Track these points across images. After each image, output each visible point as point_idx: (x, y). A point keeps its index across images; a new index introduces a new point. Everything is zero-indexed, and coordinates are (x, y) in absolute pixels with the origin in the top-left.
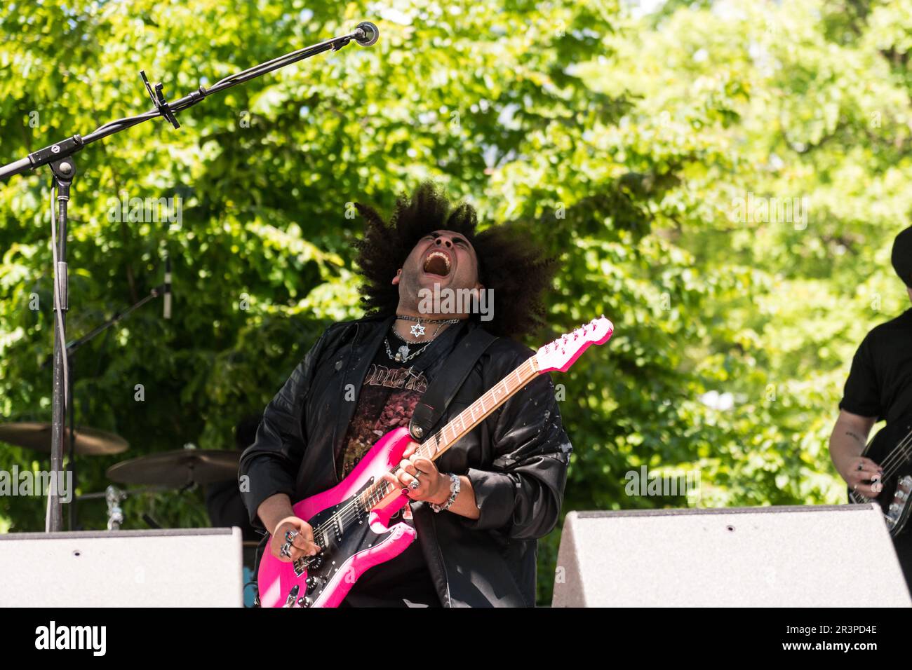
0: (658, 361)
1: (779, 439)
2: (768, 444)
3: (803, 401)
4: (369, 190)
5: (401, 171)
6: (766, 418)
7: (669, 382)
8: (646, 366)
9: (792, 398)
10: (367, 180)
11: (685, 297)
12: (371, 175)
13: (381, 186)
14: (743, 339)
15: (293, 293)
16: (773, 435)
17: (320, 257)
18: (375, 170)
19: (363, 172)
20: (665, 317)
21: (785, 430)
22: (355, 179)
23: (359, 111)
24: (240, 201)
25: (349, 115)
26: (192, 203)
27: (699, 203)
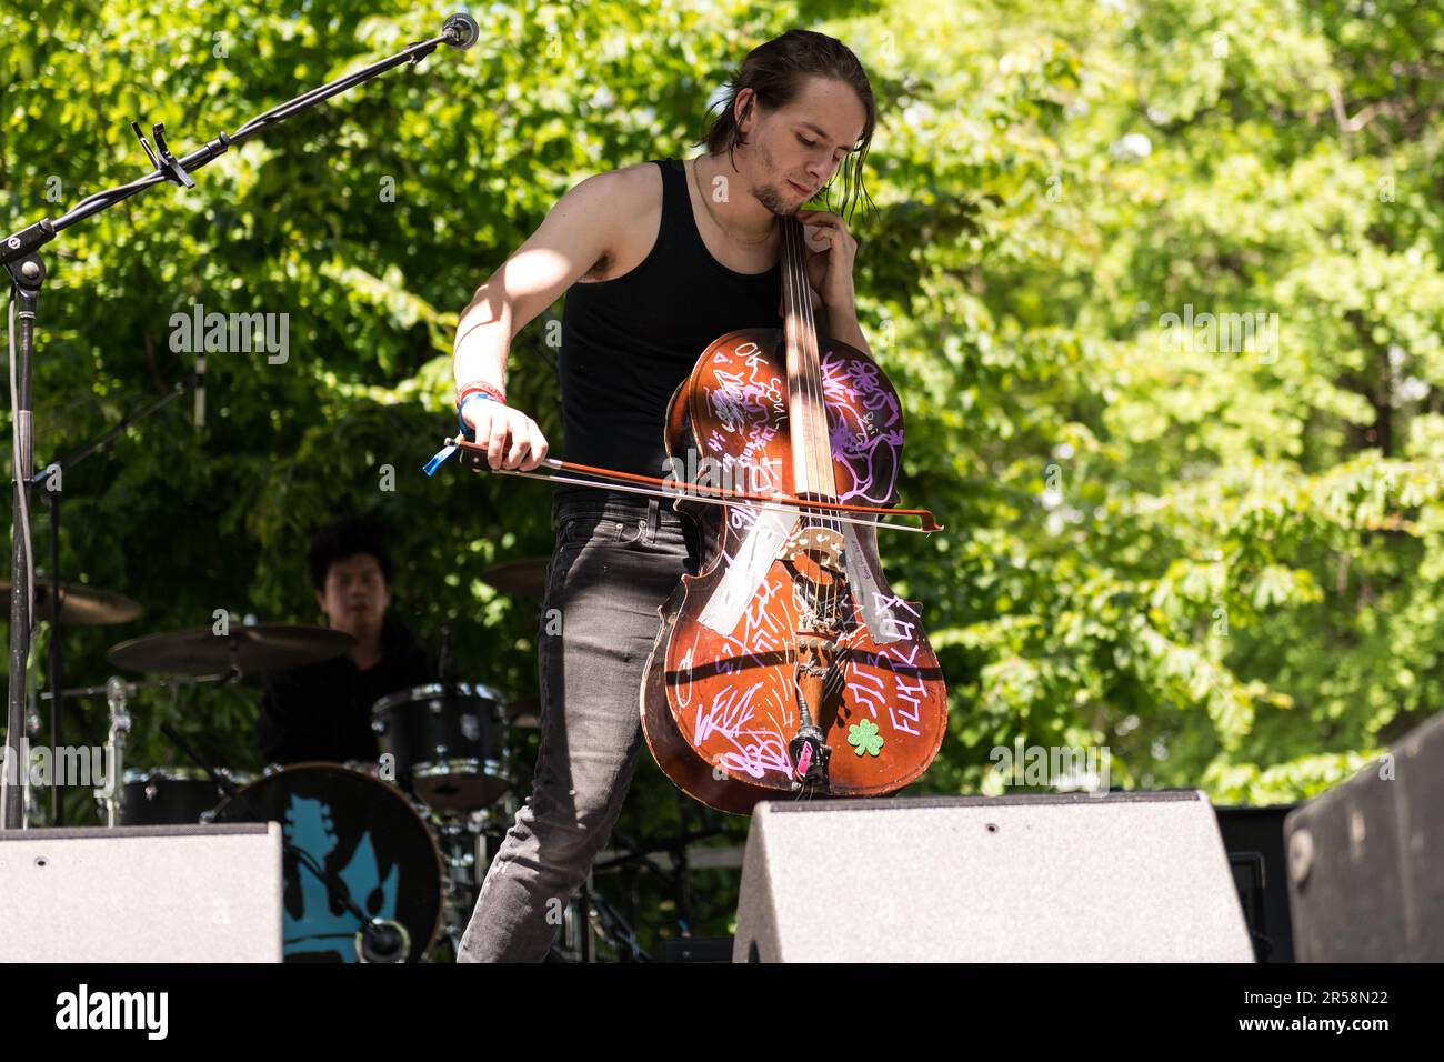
4: (509, 211)
5: (557, 181)
7: (956, 497)
10: (502, 197)
11: (981, 375)
12: (511, 188)
13: (527, 205)
17: (433, 318)
18: (516, 180)
19: (497, 185)
23: (493, 94)
24: (309, 231)
25: (478, 100)
26: (237, 234)
27: (1002, 237)
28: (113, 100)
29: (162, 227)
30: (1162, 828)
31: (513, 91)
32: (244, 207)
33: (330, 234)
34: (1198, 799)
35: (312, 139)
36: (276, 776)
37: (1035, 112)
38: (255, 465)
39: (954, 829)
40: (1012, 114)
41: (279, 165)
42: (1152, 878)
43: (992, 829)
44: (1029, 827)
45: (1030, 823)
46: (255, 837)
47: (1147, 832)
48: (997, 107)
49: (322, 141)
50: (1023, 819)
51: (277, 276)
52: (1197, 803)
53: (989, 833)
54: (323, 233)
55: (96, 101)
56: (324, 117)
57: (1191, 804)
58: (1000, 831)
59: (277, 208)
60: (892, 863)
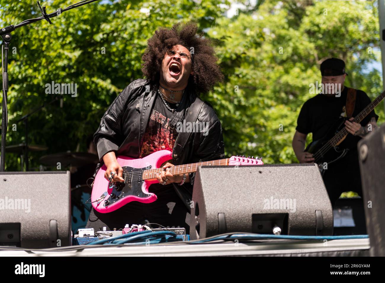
0: (233, 128)
1: (272, 154)
2: (268, 156)
3: (280, 142)
6: (268, 147)
8: (228, 130)
9: (277, 142)
10: (134, 66)
12: (135, 64)
13: (139, 68)
14: (260, 122)
15: (108, 103)
16: (270, 152)
17: (117, 90)
18: (137, 62)
19: (133, 63)
20: (235, 113)
21: (274, 151)
22: (130, 65)
23: (132, 42)
24: (89, 70)
25: (128, 43)
26: (73, 71)
27: (247, 74)
28: (44, 40)
29: (56, 70)
30: (305, 172)
31: (136, 41)
32: (74, 64)
33: (94, 71)
34: (314, 165)
35: (90, 48)
36: (79, 188)
37: (254, 45)
38: (77, 122)
39: (250, 172)
40: (249, 46)
41: (83, 54)
42: (303, 185)
43: (260, 172)
44: (270, 172)
45: (271, 171)
46: (63, 174)
47: (301, 173)
48: (246, 44)
49: (92, 48)
50: (268, 170)
51: (82, 81)
52: (315, 166)
53: (259, 173)
54: (92, 71)
55: (40, 40)
56: (93, 43)
57: (313, 166)
58: (263, 173)
59: (82, 64)
60: (234, 181)
